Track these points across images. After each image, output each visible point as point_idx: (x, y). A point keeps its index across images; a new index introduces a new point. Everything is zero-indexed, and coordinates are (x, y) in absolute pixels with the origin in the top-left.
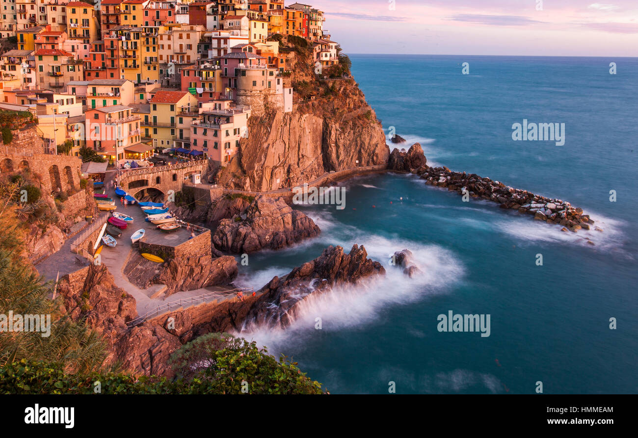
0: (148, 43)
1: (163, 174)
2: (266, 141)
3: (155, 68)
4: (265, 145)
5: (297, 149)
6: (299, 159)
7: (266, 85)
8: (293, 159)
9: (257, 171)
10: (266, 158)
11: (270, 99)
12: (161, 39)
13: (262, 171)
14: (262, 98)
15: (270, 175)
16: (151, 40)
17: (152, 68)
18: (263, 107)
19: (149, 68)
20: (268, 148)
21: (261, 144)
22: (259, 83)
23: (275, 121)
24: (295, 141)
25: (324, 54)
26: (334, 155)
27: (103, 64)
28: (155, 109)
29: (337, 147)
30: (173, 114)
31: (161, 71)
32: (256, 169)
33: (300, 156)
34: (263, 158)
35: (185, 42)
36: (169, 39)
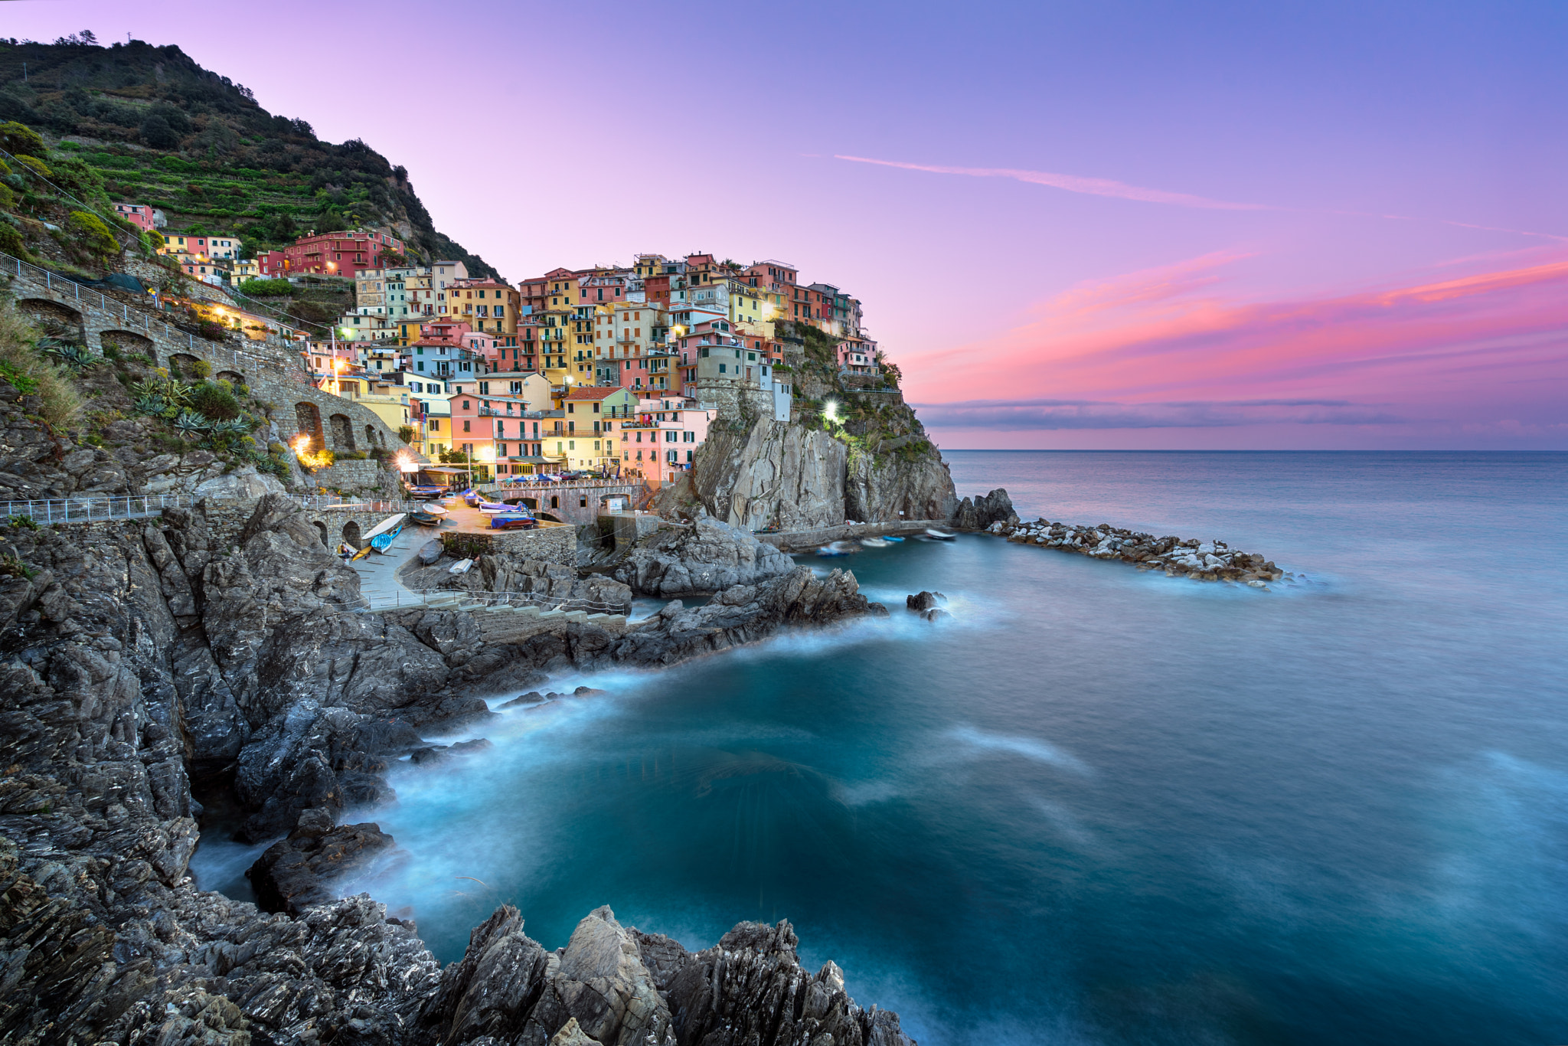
0: (579, 330)
1: (564, 493)
2: (738, 456)
3: (590, 368)
4: (736, 462)
5: (796, 480)
6: (800, 496)
7: (742, 374)
8: (787, 494)
9: (719, 498)
10: (735, 481)
11: (749, 395)
12: (599, 323)
13: (729, 499)
14: (735, 392)
15: (743, 508)
16: (584, 325)
17: (585, 369)
18: (737, 406)
19: (581, 368)
20: (740, 466)
21: (729, 459)
22: (730, 368)
23: (756, 429)
24: (794, 467)
25: (854, 356)
26: (863, 499)
27: (516, 363)
28: (571, 410)
29: (868, 487)
30: (598, 417)
31: (599, 372)
32: (718, 495)
33: (802, 491)
34: (731, 481)
35: (632, 325)
36: (610, 322)
